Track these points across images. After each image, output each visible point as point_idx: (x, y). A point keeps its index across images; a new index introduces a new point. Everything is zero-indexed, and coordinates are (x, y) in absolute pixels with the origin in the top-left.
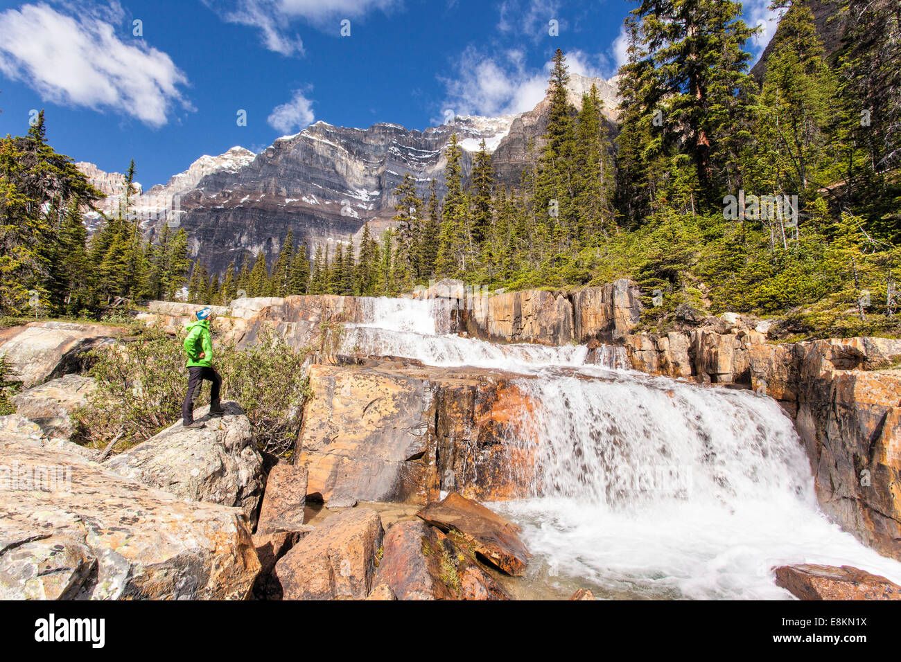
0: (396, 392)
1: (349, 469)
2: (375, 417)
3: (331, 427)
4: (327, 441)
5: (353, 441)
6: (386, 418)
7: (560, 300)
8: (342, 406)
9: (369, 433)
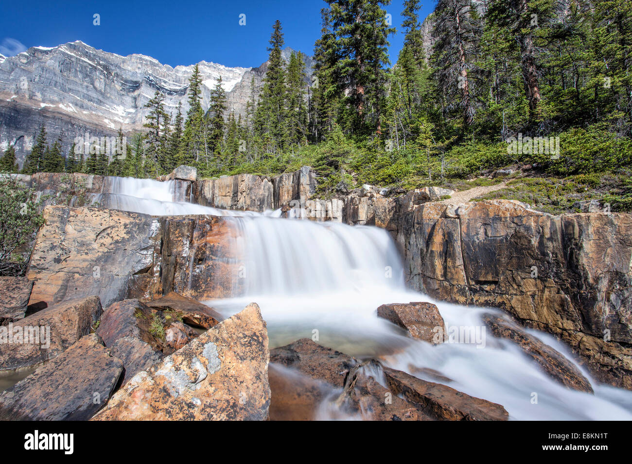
0: (128, 222)
1: (78, 283)
2: (108, 241)
3: (62, 249)
4: (58, 261)
5: (84, 260)
6: (117, 242)
7: (266, 182)
8: (76, 232)
9: (100, 254)
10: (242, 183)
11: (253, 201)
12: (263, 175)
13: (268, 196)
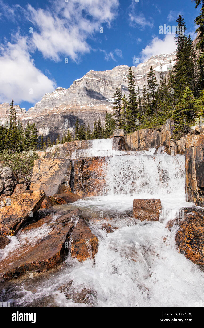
0: (59, 163)
1: (45, 187)
2: (53, 171)
4: (38, 179)
5: (46, 179)
6: (56, 171)
7: (155, 131)
8: (43, 168)
9: (51, 176)
10: (141, 134)
11: (147, 144)
12: (154, 127)
13: (157, 140)
